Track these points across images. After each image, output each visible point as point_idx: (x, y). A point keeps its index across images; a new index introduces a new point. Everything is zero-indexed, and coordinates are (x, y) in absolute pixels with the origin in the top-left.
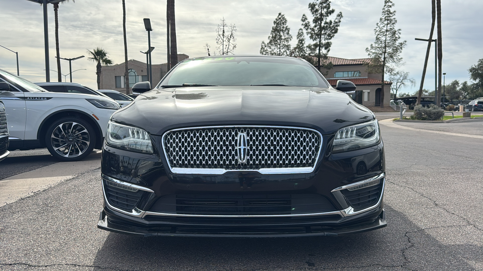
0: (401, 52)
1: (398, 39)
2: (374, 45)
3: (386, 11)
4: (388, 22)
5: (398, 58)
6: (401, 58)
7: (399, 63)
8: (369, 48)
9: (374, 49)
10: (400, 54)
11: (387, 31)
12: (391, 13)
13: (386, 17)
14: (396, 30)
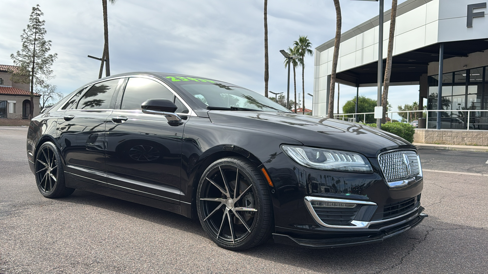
0: (52, 64)
1: (48, 51)
2: (21, 53)
3: (34, 19)
4: (37, 30)
5: (49, 70)
6: (52, 71)
7: (49, 75)
8: (15, 54)
9: (21, 57)
10: (51, 66)
11: (35, 40)
12: (40, 22)
13: (35, 25)
14: (46, 41)
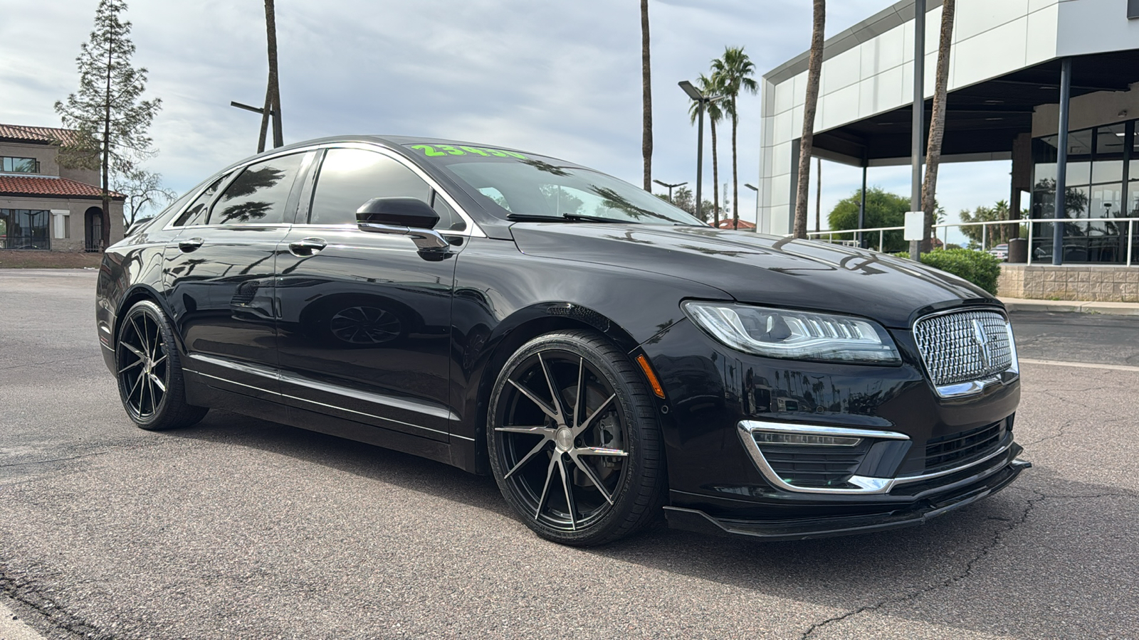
0: (149, 124)
1: (140, 93)
2: (78, 98)
3: (107, 18)
4: (113, 45)
5: (142, 137)
6: (149, 139)
7: (144, 150)
8: (65, 103)
9: (79, 108)
10: (148, 129)
11: (110, 67)
12: (119, 26)
13: (108, 32)
14: (135, 70)
